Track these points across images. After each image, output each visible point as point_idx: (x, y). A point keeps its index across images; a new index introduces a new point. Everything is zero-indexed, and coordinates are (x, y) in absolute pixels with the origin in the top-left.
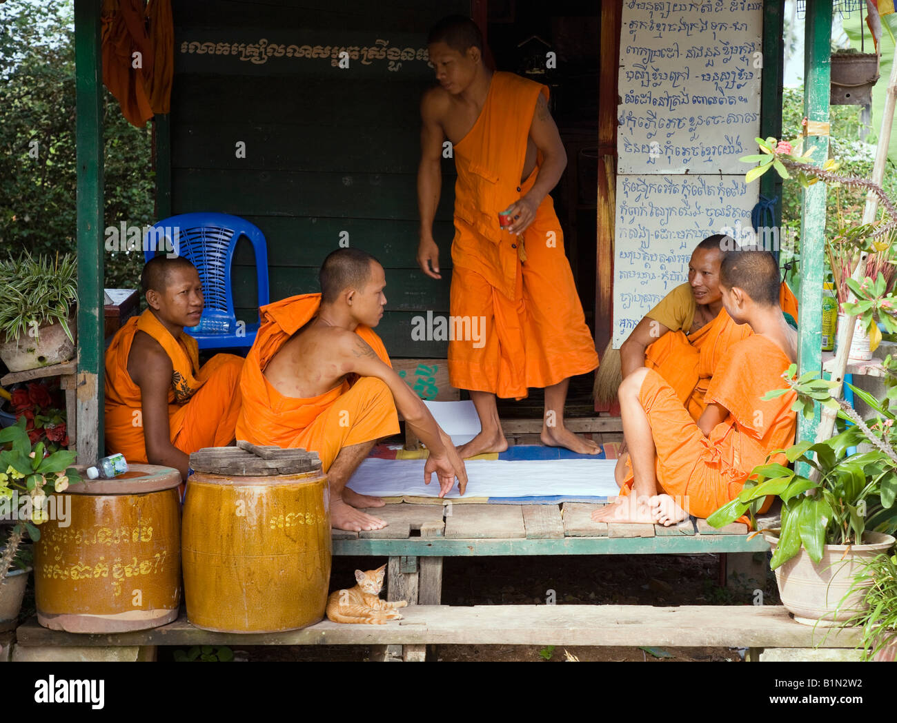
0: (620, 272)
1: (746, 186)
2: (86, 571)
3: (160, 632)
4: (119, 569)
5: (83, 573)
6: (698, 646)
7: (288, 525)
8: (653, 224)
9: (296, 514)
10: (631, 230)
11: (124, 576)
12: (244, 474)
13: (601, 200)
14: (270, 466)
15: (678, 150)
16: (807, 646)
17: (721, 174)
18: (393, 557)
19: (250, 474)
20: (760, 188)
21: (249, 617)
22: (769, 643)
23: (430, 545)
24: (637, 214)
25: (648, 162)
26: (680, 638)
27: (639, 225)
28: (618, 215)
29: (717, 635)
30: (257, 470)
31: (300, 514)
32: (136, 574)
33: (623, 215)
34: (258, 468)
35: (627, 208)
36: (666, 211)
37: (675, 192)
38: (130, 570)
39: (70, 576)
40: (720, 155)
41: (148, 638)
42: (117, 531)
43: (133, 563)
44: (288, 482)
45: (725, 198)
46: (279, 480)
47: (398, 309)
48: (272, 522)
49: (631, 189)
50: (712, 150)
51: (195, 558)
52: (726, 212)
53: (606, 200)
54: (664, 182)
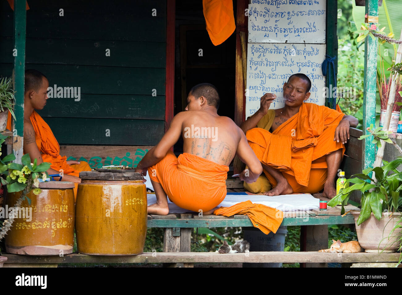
0: (250, 97)
1: (318, 50)
2: (40, 225)
3: (69, 256)
4: (54, 224)
5: (38, 226)
6: (322, 262)
7: (133, 204)
8: (267, 70)
9: (137, 199)
10: (255, 74)
11: (56, 228)
12: (113, 179)
13: (238, 57)
14: (125, 176)
15: (281, 29)
16: (372, 261)
17: (305, 43)
18: (169, 228)
19: (116, 179)
20: (326, 51)
21: (115, 247)
22: (355, 261)
23: (187, 222)
24: (259, 65)
25: (265, 36)
26: (314, 258)
27: (260, 71)
28: (248, 65)
29: (331, 257)
30: (119, 177)
31: (138, 199)
32: (61, 227)
33: (251, 65)
34: (120, 177)
35: (254, 62)
36: (275, 63)
37: (280, 53)
38: (59, 225)
39: (31, 228)
40: (304, 33)
41: (64, 260)
42: (54, 206)
43: (60, 222)
44: (132, 184)
45: (307, 56)
46: (129, 183)
47: (125, 118)
48: (127, 202)
49: (255, 51)
50: (300, 30)
51: (88, 220)
52: (308, 64)
53: (241, 57)
54: (274, 48)
